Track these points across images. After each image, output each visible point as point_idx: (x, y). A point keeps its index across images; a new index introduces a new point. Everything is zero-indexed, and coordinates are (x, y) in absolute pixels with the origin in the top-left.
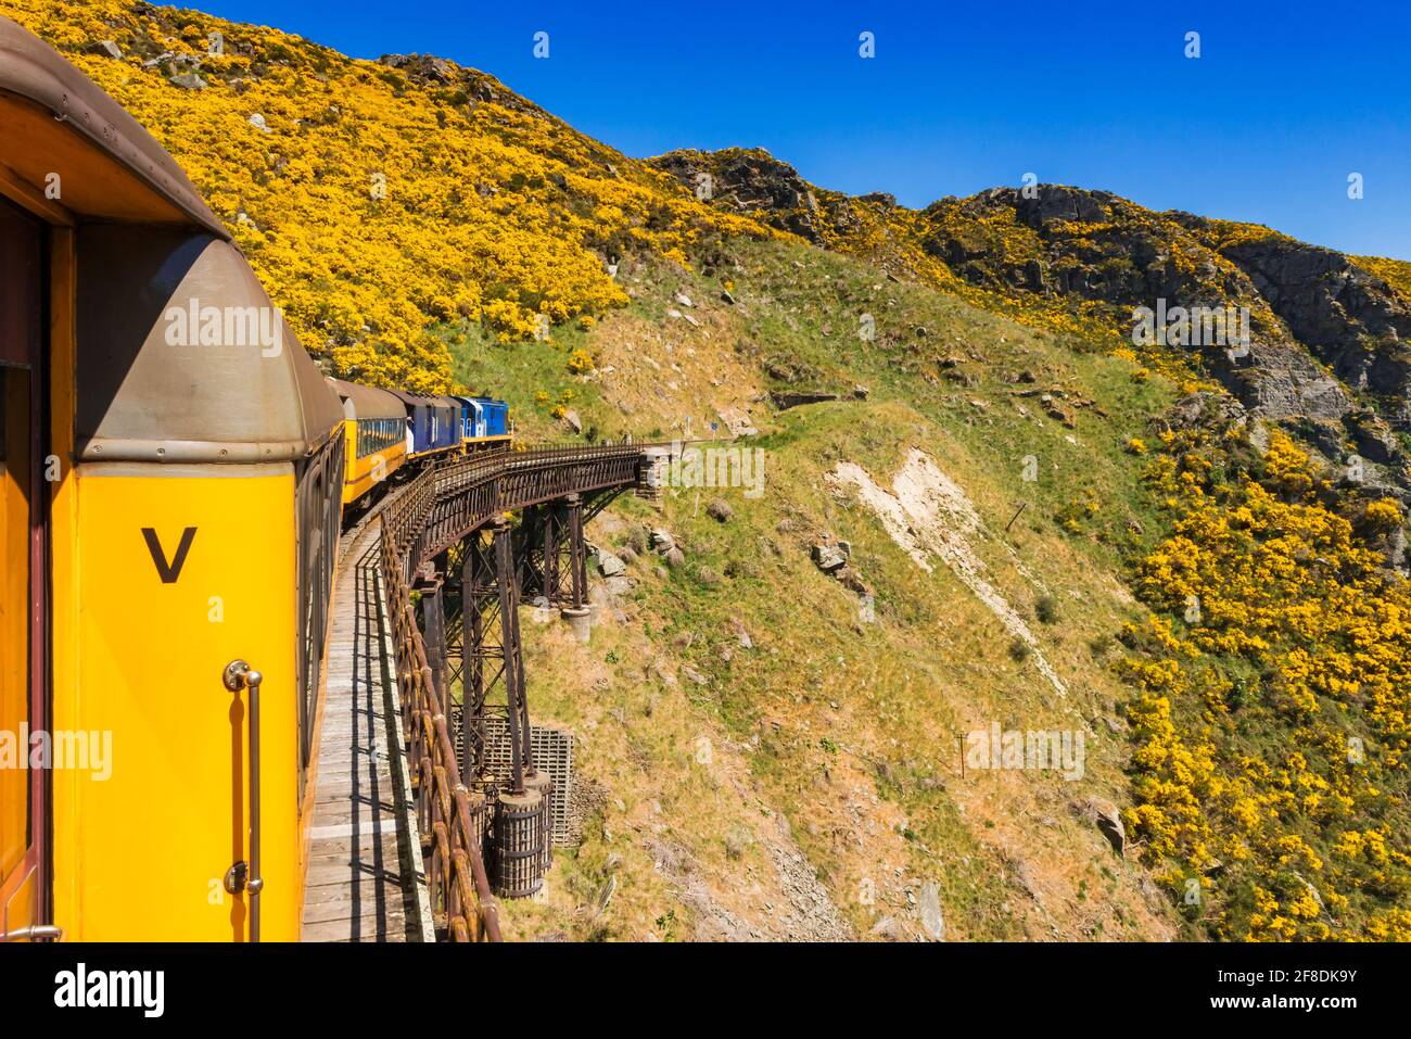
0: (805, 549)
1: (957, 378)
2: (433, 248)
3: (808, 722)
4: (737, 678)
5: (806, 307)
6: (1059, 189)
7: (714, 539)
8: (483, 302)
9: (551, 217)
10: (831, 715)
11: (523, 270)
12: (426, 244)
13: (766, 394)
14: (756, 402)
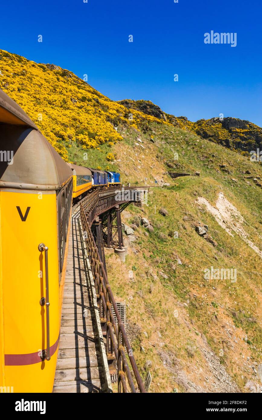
0: (193, 227)
1: (226, 171)
2: (58, 116)
3: (206, 295)
4: (178, 276)
5: (176, 145)
6: (234, 119)
7: (163, 223)
8: (76, 135)
9: (95, 111)
10: (213, 292)
11: (88, 126)
12: (56, 114)
13: (167, 172)
14: (164, 174)
